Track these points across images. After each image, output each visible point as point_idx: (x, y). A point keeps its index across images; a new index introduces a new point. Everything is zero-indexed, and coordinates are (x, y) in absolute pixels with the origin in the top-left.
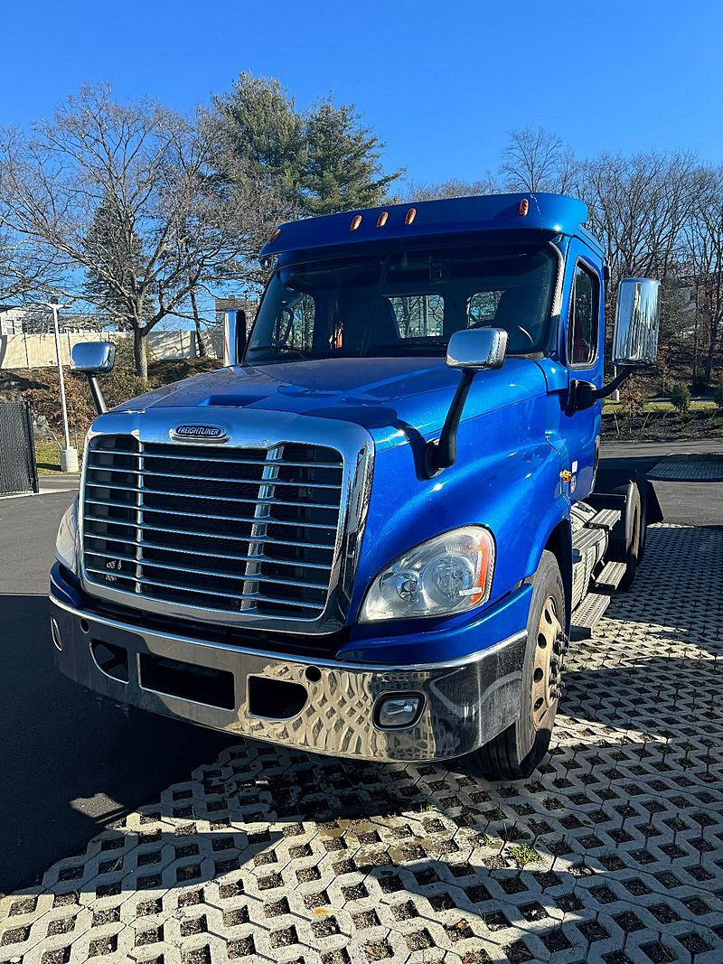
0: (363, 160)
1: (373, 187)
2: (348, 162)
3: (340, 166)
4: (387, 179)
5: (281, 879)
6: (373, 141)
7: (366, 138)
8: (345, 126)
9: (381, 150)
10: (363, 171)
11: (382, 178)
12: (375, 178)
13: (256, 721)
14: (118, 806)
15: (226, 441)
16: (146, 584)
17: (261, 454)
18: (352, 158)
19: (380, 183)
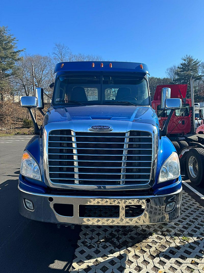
0: (11, 44)
1: (15, 52)
2: (5, 44)
3: (4, 44)
4: (20, 51)
5: (140, 267)
6: (14, 39)
7: (12, 37)
8: (4, 33)
9: (17, 42)
10: (11, 47)
11: (17, 50)
12: (15, 50)
13: (128, 219)
14: (66, 263)
15: (111, 130)
16: (81, 180)
17: (124, 134)
18: (7, 43)
19: (17, 52)
